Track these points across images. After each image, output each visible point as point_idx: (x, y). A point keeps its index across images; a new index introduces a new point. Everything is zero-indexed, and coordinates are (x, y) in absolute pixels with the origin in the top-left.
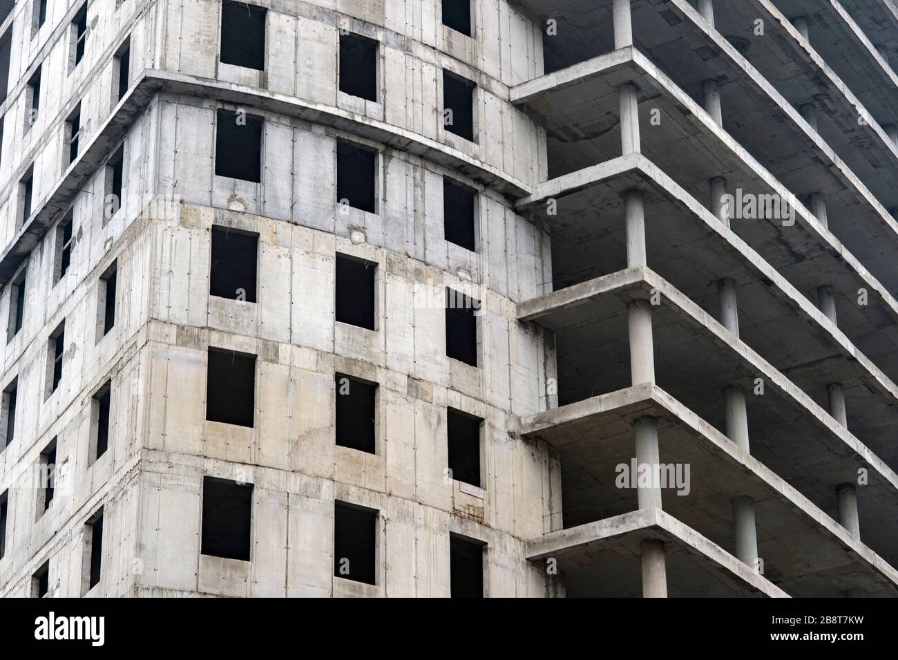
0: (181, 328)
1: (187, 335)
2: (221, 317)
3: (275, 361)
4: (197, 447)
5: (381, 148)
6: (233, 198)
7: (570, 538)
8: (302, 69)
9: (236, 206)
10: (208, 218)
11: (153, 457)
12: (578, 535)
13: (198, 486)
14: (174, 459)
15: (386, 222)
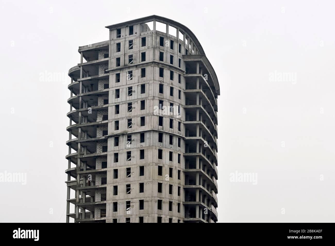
0: (156, 163)
1: (156, 164)
2: (159, 162)
3: (164, 167)
4: (157, 179)
5: (173, 135)
6: (160, 145)
7: (189, 186)
8: (167, 126)
9: (161, 146)
10: (158, 148)
11: (154, 180)
12: (190, 186)
13: (157, 184)
14: (155, 180)
15: (174, 146)
